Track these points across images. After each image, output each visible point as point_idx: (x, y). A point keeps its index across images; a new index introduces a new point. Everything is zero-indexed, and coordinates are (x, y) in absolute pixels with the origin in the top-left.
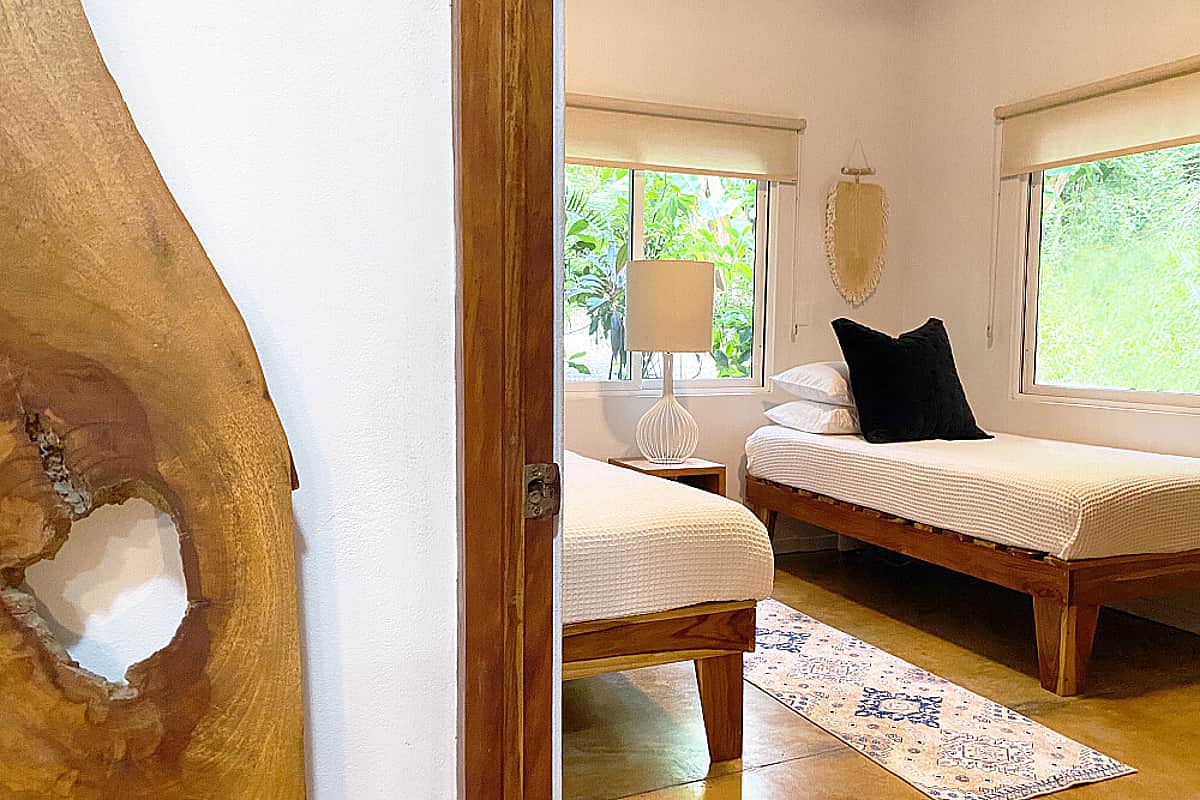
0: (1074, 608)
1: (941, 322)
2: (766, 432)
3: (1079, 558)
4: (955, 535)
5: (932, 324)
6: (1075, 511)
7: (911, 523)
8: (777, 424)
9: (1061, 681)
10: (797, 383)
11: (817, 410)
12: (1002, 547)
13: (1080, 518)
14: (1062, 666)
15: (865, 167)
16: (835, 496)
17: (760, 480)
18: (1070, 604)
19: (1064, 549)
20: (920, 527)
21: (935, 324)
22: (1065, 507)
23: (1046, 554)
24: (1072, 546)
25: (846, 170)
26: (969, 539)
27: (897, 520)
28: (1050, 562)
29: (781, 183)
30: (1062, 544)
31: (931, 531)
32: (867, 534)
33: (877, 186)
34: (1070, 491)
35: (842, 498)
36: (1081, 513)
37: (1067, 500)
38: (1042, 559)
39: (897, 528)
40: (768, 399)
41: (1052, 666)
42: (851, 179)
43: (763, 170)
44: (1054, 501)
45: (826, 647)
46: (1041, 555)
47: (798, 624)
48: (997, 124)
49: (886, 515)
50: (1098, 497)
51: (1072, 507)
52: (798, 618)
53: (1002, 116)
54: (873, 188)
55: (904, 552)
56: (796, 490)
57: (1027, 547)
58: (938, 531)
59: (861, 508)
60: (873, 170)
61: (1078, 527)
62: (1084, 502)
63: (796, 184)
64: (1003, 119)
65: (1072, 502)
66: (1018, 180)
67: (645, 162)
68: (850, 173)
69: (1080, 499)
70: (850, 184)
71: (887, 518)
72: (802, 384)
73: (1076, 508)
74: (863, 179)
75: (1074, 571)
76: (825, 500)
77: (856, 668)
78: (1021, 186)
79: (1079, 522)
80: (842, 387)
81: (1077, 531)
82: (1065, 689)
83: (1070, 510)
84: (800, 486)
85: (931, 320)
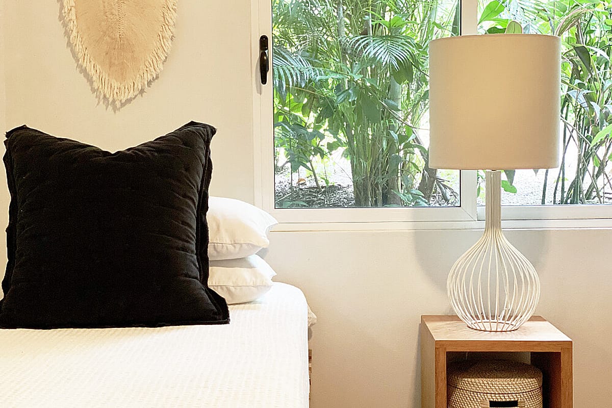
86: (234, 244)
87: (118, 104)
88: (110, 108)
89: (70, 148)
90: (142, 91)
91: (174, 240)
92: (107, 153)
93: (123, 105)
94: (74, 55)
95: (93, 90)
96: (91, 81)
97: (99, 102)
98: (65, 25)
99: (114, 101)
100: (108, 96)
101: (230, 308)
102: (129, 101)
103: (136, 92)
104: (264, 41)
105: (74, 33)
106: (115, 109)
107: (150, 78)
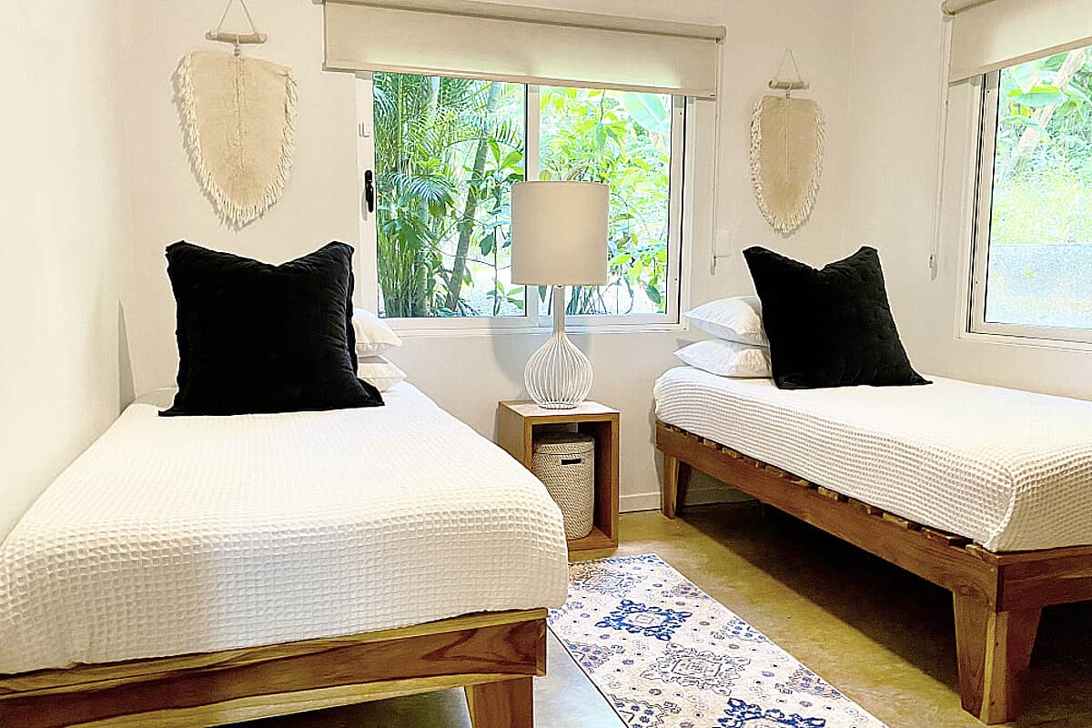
0: (1005, 615)
1: (876, 251)
2: (676, 374)
3: (1012, 549)
4: (862, 506)
5: (863, 252)
6: (1006, 489)
7: (814, 486)
8: (689, 365)
9: (986, 704)
10: (708, 320)
11: (726, 350)
12: (916, 527)
13: (1013, 498)
14: (987, 686)
15: (797, 81)
16: (739, 450)
17: (668, 426)
18: (999, 609)
19: (992, 537)
20: (824, 493)
21: (867, 253)
22: (994, 484)
23: (970, 541)
24: (1002, 535)
25: (773, 84)
26: (878, 512)
27: (801, 482)
28: (973, 553)
29: (699, 98)
30: (990, 531)
31: (836, 498)
32: (770, 496)
33: (809, 102)
34: (1001, 463)
35: (744, 452)
36: (1014, 493)
37: (997, 474)
38: (964, 548)
39: (802, 492)
40: (681, 337)
41: (975, 681)
42: (782, 93)
43: (676, 85)
44: (979, 474)
45: (704, 633)
46: (963, 542)
47: (682, 599)
48: (946, 20)
49: (790, 476)
50: (1038, 471)
51: (1002, 484)
52: (685, 590)
53: (951, 11)
54: (807, 104)
55: (807, 521)
56: (701, 439)
57: (945, 529)
58: (844, 499)
59: (763, 465)
60: (805, 84)
61: (1010, 510)
62: (1020, 478)
63: (714, 100)
64: (953, 13)
65: (1003, 477)
66: (969, 84)
67: (538, 76)
68: (777, 87)
69: (1013, 474)
70: (780, 99)
71: (790, 478)
72: (712, 321)
73: (1009, 486)
74: (794, 94)
75: (1004, 566)
76: (729, 452)
77: (729, 666)
78: (973, 91)
79: (1012, 504)
80: (755, 325)
81: (1008, 515)
82: (990, 714)
83: (1000, 487)
84: (705, 436)
85: (863, 248)
86: (373, 344)
87: (240, 224)
88: (232, 228)
89: (235, 262)
90: (261, 215)
91: (333, 338)
92: (270, 266)
93: (244, 225)
94: (199, 179)
95: (217, 211)
96: (215, 203)
97: (221, 222)
98: (190, 152)
99: (236, 222)
100: (231, 217)
101: (382, 394)
102: (250, 222)
103: (257, 215)
104: (368, 175)
105: (199, 160)
106: (237, 229)
107: (270, 202)
